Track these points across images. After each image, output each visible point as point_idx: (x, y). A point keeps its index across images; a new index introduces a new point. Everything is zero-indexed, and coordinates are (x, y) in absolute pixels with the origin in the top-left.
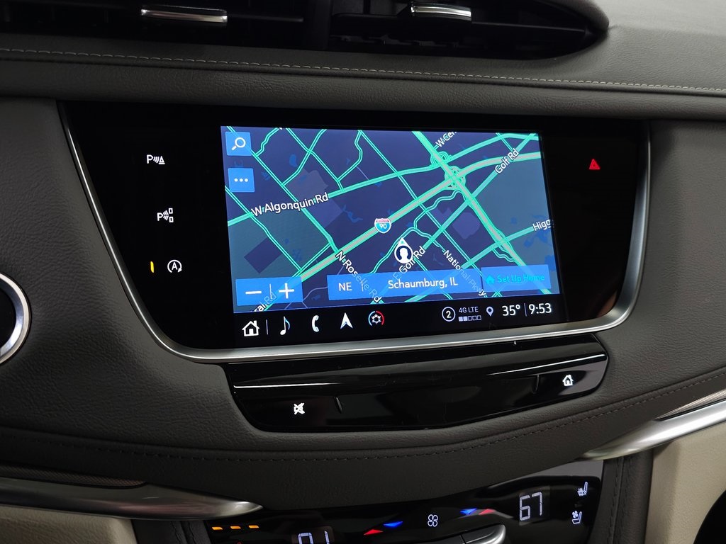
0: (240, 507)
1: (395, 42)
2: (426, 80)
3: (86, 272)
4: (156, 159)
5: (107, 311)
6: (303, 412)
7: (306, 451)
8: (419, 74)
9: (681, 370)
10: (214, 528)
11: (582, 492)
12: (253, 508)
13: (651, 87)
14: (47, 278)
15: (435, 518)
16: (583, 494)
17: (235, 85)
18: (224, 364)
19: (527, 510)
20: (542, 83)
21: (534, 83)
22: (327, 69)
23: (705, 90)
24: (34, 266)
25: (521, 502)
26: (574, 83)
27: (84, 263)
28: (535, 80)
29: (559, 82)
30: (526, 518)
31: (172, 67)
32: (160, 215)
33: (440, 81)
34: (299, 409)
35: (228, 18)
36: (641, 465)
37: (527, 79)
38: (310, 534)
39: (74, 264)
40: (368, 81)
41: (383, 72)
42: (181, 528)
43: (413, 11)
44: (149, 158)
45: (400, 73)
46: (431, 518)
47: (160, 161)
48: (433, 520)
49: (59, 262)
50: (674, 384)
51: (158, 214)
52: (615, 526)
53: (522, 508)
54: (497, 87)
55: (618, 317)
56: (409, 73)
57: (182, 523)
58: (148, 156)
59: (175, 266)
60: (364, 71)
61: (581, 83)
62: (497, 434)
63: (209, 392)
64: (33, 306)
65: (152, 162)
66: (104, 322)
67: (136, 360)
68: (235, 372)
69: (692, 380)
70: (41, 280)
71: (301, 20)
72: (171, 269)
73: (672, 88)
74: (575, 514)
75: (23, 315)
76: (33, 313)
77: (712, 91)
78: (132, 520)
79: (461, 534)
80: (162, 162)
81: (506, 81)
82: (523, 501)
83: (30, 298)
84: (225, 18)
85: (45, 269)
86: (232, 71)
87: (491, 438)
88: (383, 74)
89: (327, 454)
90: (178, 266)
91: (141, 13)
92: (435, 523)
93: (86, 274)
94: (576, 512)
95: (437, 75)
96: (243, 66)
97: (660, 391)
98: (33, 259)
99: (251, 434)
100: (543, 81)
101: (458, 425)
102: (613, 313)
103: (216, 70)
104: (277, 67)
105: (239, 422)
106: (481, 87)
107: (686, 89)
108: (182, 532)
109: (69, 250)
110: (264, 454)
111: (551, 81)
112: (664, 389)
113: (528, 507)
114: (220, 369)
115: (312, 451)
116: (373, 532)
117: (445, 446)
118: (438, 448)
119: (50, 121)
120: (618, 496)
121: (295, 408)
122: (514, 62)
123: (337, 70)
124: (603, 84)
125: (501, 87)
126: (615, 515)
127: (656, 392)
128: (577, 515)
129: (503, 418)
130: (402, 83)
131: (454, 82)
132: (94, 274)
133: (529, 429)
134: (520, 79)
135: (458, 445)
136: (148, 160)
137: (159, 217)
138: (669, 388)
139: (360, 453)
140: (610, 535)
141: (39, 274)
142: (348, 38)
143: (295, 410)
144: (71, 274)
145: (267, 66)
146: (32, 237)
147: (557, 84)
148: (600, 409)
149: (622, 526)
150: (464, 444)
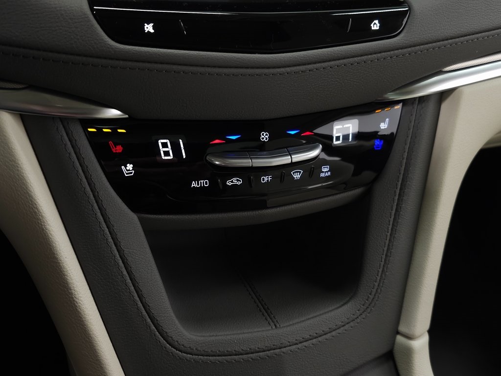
6: (152, 31)
7: (157, 63)
9: (468, 25)
10: (90, 130)
12: (122, 116)
16: (384, 128)
19: (340, 137)
25: (335, 130)
30: (339, 142)
34: (149, 28)
36: (431, 106)
38: (168, 141)
42: (61, 126)
46: (263, 134)
48: (265, 136)
50: (462, 37)
52: (408, 153)
53: (335, 135)
78: (20, 115)
79: (286, 148)
82: (337, 129)
87: (310, 66)
89: (174, 67)
97: (450, 41)
99: (108, 44)
101: (283, 53)
105: (98, 34)
108: (63, 130)
110: (121, 62)
112: (454, 40)
113: (340, 135)
115: (161, 63)
116: (217, 141)
120: (412, 130)
121: (145, 27)
126: (408, 145)
133: (341, 61)
135: (283, 70)
138: (457, 39)
139: (202, 69)
143: (146, 29)
148: (400, 50)
149: (413, 152)
150: (288, 69)
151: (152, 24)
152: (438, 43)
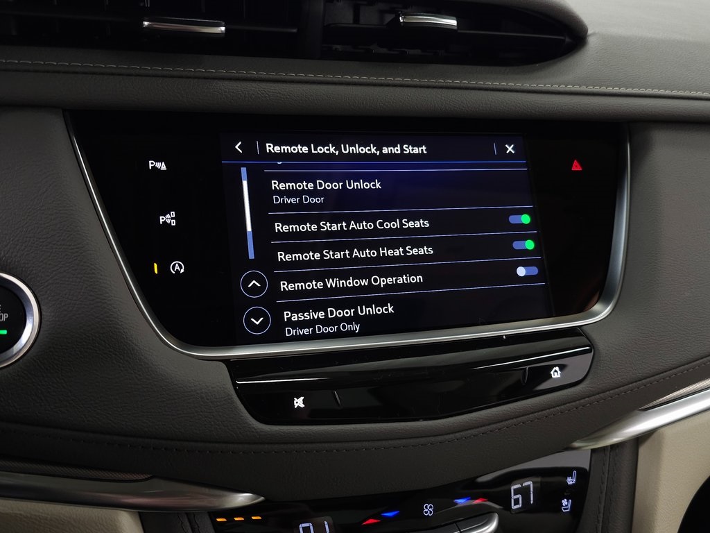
0: (242, 499)
1: (384, 51)
2: (415, 86)
3: (93, 273)
4: (158, 165)
5: (114, 310)
6: (302, 406)
7: (306, 443)
8: (408, 80)
9: (663, 361)
10: (219, 520)
11: (571, 481)
12: (255, 500)
13: (629, 91)
14: (56, 279)
15: (431, 507)
16: (572, 483)
17: (233, 92)
18: (226, 361)
19: (518, 499)
20: (526, 88)
21: (518, 88)
22: (321, 77)
23: (680, 93)
24: (43, 268)
25: (512, 491)
26: (556, 87)
27: (92, 264)
28: (519, 85)
29: (541, 87)
30: (518, 506)
31: (172, 77)
32: (163, 219)
33: (428, 87)
34: (299, 402)
35: (226, 29)
36: (627, 453)
37: (511, 85)
38: (311, 524)
39: (82, 266)
40: (359, 88)
41: (373, 79)
42: (186, 520)
43: (402, 21)
44: (151, 164)
45: (390, 79)
46: (426, 507)
47: (163, 167)
48: (428, 509)
49: (68, 264)
50: (657, 374)
51: (161, 217)
52: (604, 514)
53: (514, 497)
54: (483, 92)
55: (602, 311)
56: (399, 80)
57: (187, 514)
58: (150, 162)
59: (177, 267)
60: (356, 78)
61: (562, 88)
62: (489, 424)
63: (212, 388)
64: (42, 307)
65: (154, 167)
66: (111, 321)
67: (143, 358)
68: (237, 368)
69: (674, 371)
70: (50, 281)
71: (295, 31)
72: (173, 269)
73: (649, 91)
74: (565, 502)
75: (33, 316)
76: (43, 313)
77: (687, 93)
78: (139, 513)
79: (455, 522)
80: (164, 168)
81: (491, 87)
82: (514, 490)
83: (40, 299)
84: (223, 29)
85: (54, 271)
86: (230, 79)
87: (483, 428)
88: (374, 81)
89: (326, 445)
90: (181, 267)
91: (143, 25)
92: (431, 512)
93: (94, 275)
94: (565, 500)
95: (425, 81)
96: (240, 75)
97: (644, 381)
98: (42, 261)
99: (253, 428)
100: (527, 86)
101: (452, 416)
102: (597, 307)
103: (214, 78)
104: (273, 75)
105: (242, 417)
106: (467, 92)
107: (662, 92)
108: (188, 524)
109: (77, 252)
110: (266, 446)
111: (534, 86)
112: (648, 379)
113: (519, 496)
114: (223, 366)
115: (312, 443)
116: (371, 521)
117: (440, 437)
118: (433, 439)
119: (57, 130)
120: (606, 483)
121: (295, 402)
122: (498, 68)
123: (330, 77)
124: (583, 88)
125: (486, 92)
126: (603, 503)
127: (640, 382)
128: (566, 503)
129: (494, 409)
130: (392, 89)
131: (442, 87)
132: (101, 275)
133: (519, 419)
134: (504, 84)
135: (452, 436)
136: (151, 165)
137: (161, 221)
138: (652, 378)
139: (358, 445)
140: (598, 522)
141: (48, 276)
142: (339, 47)
143: (295, 404)
144: (79, 276)
145: (263, 74)
146: (41, 240)
147: (540, 88)
148: (587, 399)
149: (610, 513)
150: (458, 435)
151: (302, 398)
152: (631, 385)
